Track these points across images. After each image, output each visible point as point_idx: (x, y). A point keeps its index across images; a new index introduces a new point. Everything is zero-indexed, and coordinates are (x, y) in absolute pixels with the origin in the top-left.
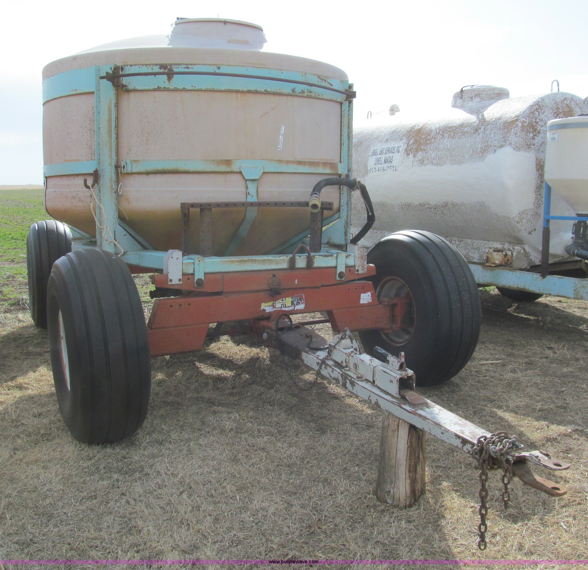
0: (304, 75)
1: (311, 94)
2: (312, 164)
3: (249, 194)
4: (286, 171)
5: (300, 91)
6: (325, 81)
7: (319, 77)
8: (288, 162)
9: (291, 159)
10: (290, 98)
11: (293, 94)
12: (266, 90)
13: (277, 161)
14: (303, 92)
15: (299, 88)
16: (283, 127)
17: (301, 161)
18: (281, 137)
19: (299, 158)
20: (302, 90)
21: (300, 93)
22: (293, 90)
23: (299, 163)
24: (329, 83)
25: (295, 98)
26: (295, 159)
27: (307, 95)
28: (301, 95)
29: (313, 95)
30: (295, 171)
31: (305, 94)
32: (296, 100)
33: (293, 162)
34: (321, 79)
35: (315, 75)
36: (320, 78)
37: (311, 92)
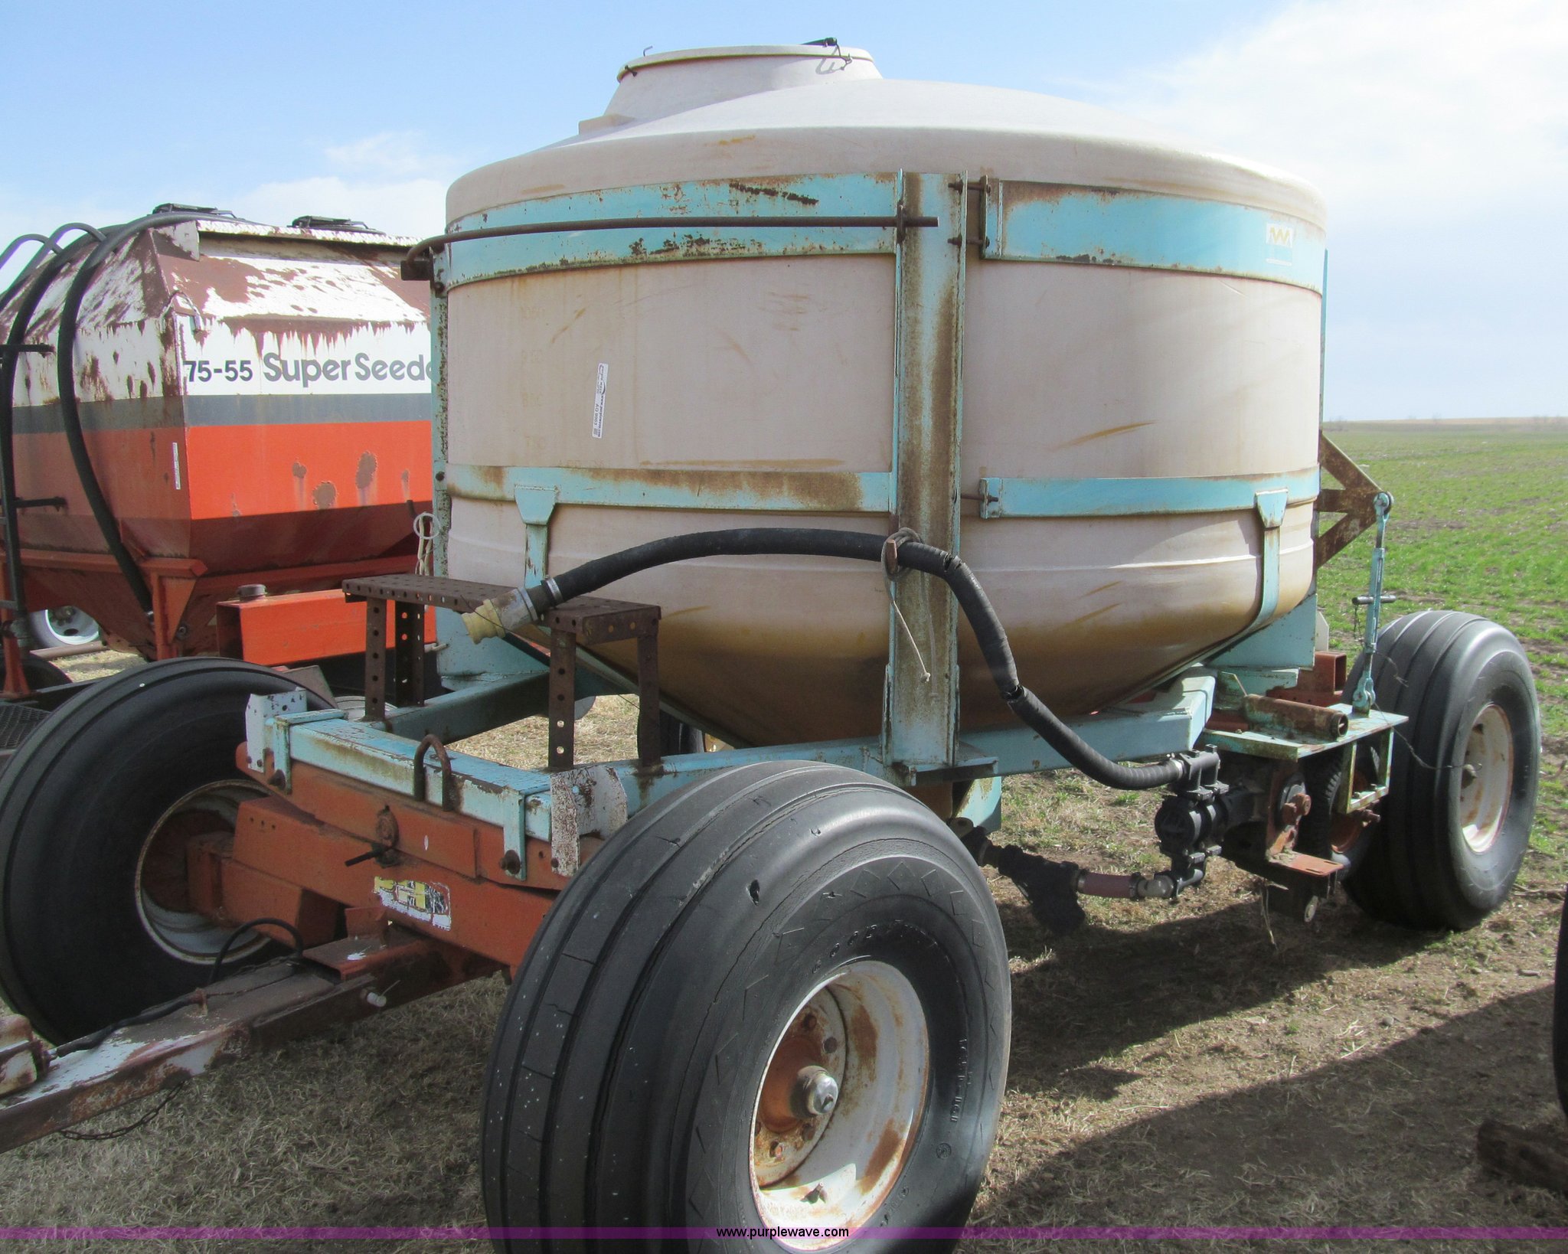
0: (671, 193)
1: (704, 249)
2: (700, 478)
3: (529, 565)
4: (613, 503)
5: (662, 247)
6: (772, 193)
7: (737, 185)
8: (620, 474)
9: (630, 464)
10: (628, 273)
11: (637, 260)
12: (563, 262)
13: (590, 469)
14: (670, 247)
15: (654, 239)
16: (606, 366)
17: (664, 471)
18: (598, 397)
19: (656, 462)
20: (667, 242)
21: (659, 252)
22: (636, 248)
23: (656, 476)
24: (793, 197)
25: (643, 272)
26: (644, 463)
27: (685, 255)
28: (667, 258)
29: (711, 250)
30: (643, 504)
31: (680, 254)
32: (647, 277)
33: (633, 474)
34: (750, 190)
35: (716, 182)
36: (742, 189)
37: (702, 242)
